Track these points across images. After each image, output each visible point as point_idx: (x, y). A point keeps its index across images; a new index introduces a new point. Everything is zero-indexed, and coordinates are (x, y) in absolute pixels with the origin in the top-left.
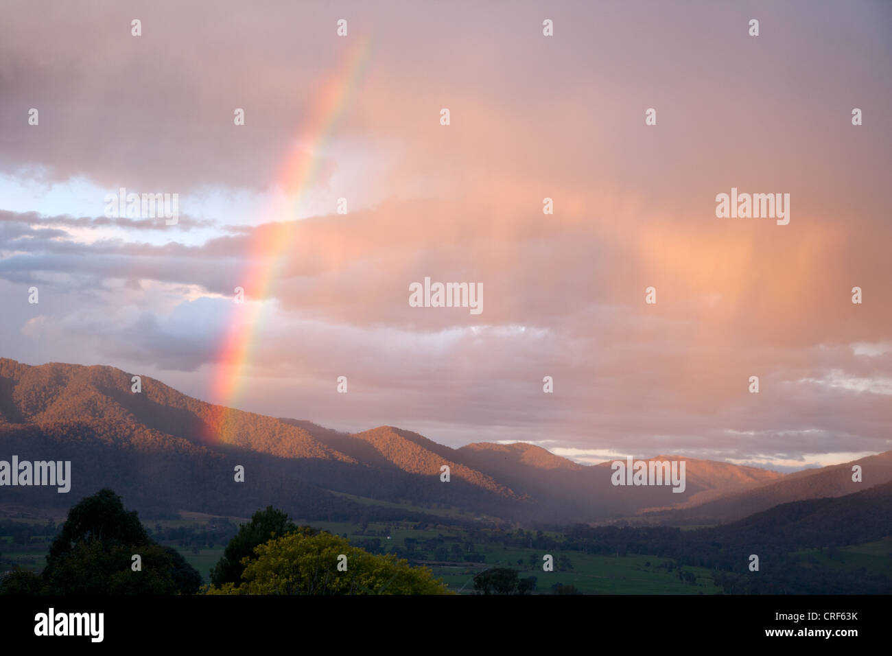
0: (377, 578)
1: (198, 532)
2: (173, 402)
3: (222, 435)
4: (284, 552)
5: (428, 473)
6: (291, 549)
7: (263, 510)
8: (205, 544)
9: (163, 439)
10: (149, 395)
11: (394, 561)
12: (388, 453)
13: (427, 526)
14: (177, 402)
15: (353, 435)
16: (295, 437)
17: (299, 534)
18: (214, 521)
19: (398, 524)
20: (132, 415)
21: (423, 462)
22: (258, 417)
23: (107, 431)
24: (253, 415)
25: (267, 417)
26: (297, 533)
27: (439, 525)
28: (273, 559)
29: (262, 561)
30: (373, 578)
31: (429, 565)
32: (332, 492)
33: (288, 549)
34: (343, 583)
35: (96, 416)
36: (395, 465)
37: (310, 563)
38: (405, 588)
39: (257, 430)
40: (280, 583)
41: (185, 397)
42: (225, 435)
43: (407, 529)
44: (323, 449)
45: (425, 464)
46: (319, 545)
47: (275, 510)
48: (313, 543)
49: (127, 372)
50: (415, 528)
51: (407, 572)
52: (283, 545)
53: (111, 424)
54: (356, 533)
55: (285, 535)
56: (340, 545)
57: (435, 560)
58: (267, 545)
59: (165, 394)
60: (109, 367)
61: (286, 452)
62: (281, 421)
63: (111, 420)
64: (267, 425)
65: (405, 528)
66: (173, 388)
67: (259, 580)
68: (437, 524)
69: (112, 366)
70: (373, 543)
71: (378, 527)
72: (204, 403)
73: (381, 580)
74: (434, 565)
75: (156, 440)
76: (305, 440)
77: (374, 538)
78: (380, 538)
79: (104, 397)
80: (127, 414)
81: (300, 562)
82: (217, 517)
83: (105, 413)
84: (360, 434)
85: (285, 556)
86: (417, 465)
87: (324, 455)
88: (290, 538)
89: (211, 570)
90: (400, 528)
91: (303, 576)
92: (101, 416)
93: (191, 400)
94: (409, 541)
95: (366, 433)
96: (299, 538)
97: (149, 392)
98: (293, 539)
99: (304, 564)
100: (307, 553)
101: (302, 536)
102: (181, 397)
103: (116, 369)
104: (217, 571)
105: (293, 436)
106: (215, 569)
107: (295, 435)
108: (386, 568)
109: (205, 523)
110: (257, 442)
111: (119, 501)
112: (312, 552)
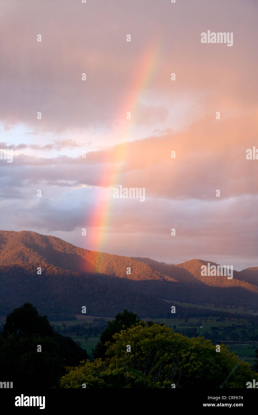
0: (192, 353)
1: (87, 327)
2: (68, 250)
3: (98, 269)
4: (131, 337)
5: (223, 286)
6: (135, 336)
7: (122, 312)
8: (91, 334)
9: (64, 273)
10: (54, 247)
11: (202, 341)
12: (198, 276)
13: (224, 319)
14: (71, 251)
15: (176, 265)
16: (141, 268)
17: (140, 325)
18: (96, 320)
19: (206, 319)
20: (45, 259)
21: (219, 280)
22: (118, 257)
23: (31, 269)
24: (115, 256)
25: (124, 257)
26: (139, 325)
27: (232, 318)
28: (124, 342)
29: (118, 344)
30: (189, 352)
31: (227, 343)
32: (166, 300)
33: (133, 336)
34: (170, 356)
35: (25, 261)
36: (202, 282)
37: (148, 344)
38: (210, 359)
39: (118, 265)
40: (129, 357)
41: (75, 247)
42: (99, 268)
43: (212, 321)
44: (158, 275)
45: (220, 281)
46: (153, 332)
47: (129, 312)
48: (149, 331)
49: (41, 234)
50: (217, 320)
51: (211, 348)
52: (130, 333)
53: (33, 265)
54: (181, 325)
55: (131, 326)
56: (166, 332)
57: (231, 340)
58: (120, 333)
59: (63, 246)
60: (30, 232)
61: (136, 277)
62: (132, 259)
63: (33, 263)
64: (124, 262)
65: (211, 321)
66: (68, 242)
67: (116, 356)
68: (231, 318)
69: (31, 231)
70: (192, 330)
71: (195, 321)
72: (86, 250)
73: (194, 354)
74: (231, 343)
75: (60, 273)
76: (147, 270)
77: (192, 327)
78: (196, 327)
79: (28, 249)
80: (42, 259)
81: (142, 343)
82: (98, 318)
83: (30, 259)
84: (180, 264)
85: (132, 341)
86: (216, 282)
87: (159, 278)
88: (134, 328)
89: (93, 350)
90: (208, 321)
91: (144, 353)
92: (27, 261)
93: (79, 249)
94: (213, 329)
95: (183, 263)
96: (140, 328)
97: (54, 246)
98: (136, 329)
99: (144, 345)
100: (146, 338)
101: (142, 327)
102: (72, 247)
103: (34, 232)
104: (96, 351)
105: (140, 268)
106: (95, 350)
107: (141, 267)
108: (197, 346)
109: (91, 322)
110: (119, 272)
111: (36, 310)
112: (149, 337)
